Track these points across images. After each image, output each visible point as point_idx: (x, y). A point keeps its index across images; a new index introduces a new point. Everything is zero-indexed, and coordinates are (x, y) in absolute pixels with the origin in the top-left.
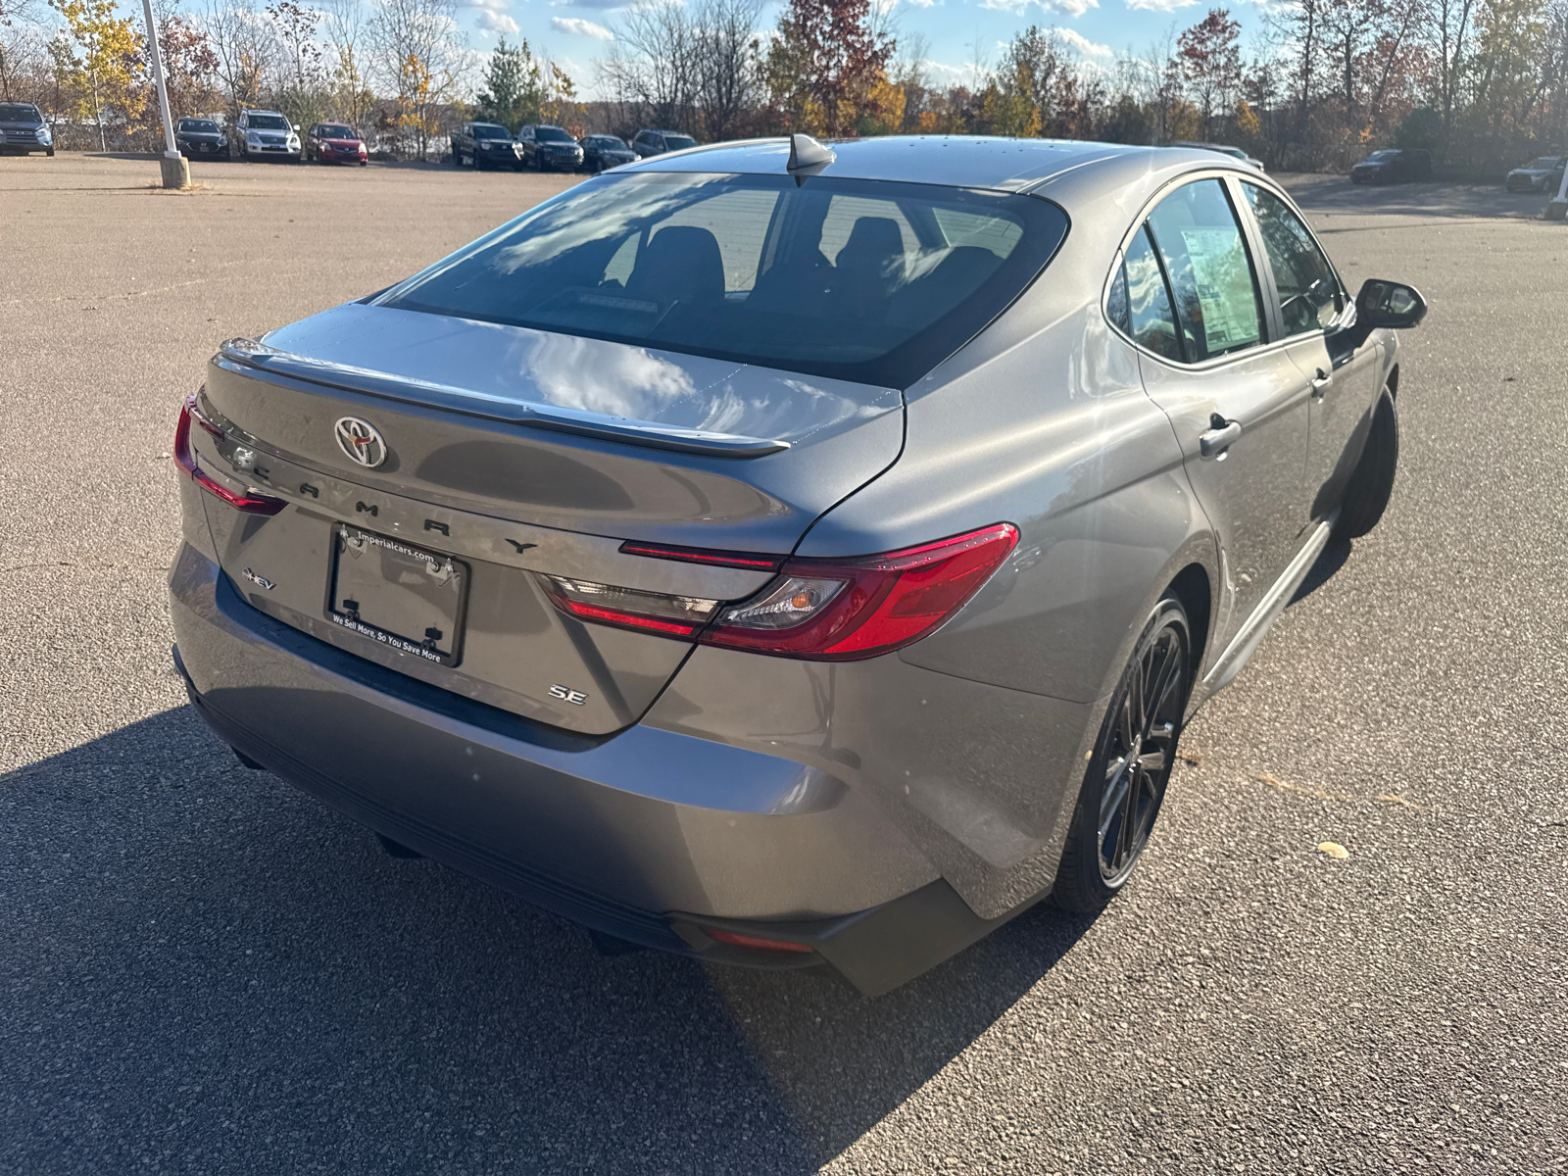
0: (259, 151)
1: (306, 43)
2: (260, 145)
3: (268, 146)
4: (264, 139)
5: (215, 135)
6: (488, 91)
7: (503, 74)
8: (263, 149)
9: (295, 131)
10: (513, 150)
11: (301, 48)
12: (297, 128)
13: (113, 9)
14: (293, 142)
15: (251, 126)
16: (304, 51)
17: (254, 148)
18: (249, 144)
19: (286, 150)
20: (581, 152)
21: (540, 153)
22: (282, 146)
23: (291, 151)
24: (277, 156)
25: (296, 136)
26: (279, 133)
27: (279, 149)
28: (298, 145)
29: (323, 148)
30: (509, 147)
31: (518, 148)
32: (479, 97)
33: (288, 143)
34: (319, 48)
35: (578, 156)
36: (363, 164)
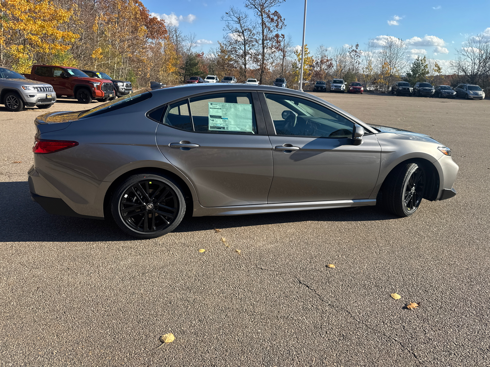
0: (333, 89)
1: (357, 60)
2: (334, 88)
3: (336, 88)
4: (335, 86)
5: (324, 85)
6: (410, 72)
7: (417, 67)
8: (335, 89)
9: (345, 84)
10: (410, 90)
11: (356, 61)
12: (346, 83)
13: (309, 54)
14: (343, 87)
15: (334, 83)
16: (356, 62)
17: (332, 89)
18: (331, 88)
19: (341, 89)
20: (434, 91)
21: (419, 91)
22: (340, 88)
23: (342, 89)
24: (338, 91)
25: (345, 86)
26: (339, 85)
27: (339, 89)
28: (344, 88)
29: (351, 89)
30: (408, 89)
31: (411, 89)
32: (407, 74)
33: (342, 87)
34: (360, 61)
35: (433, 92)
36: (362, 93)
